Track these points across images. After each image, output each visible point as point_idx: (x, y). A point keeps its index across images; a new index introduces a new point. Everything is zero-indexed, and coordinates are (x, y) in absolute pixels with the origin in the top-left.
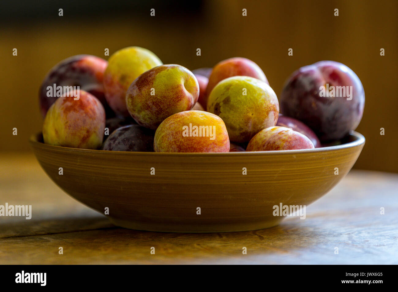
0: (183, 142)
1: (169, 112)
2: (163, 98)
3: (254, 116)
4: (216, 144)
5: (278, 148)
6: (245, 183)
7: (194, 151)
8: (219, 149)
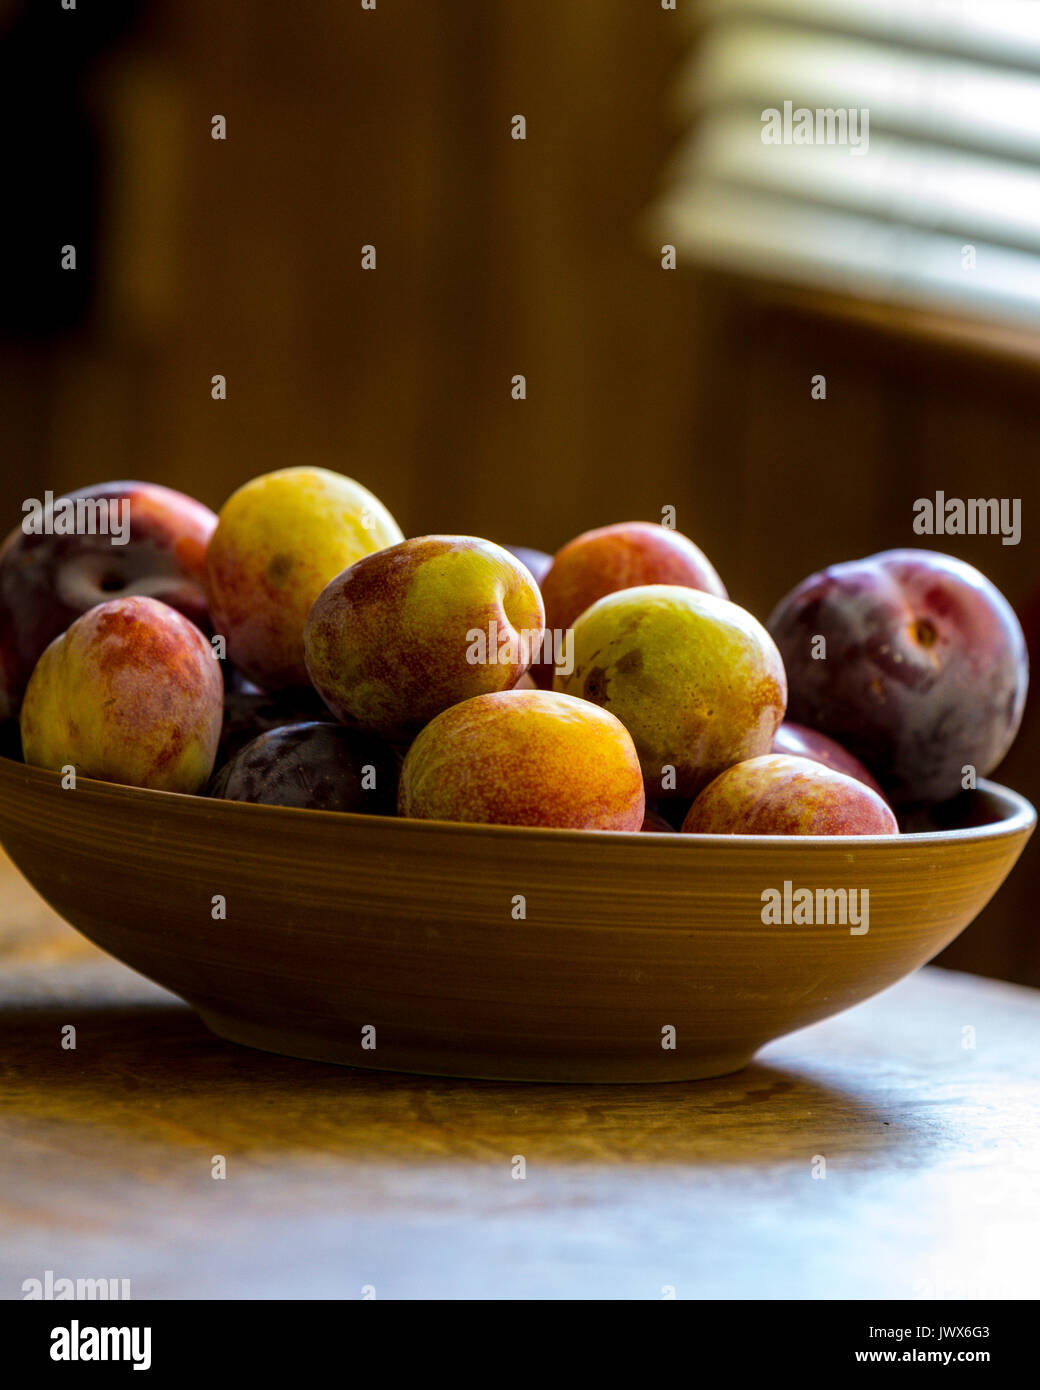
0: (505, 791)
1: (451, 691)
2: (436, 643)
3: (714, 717)
4: (607, 803)
5: (792, 828)
6: (688, 933)
7: (537, 824)
8: (616, 820)
